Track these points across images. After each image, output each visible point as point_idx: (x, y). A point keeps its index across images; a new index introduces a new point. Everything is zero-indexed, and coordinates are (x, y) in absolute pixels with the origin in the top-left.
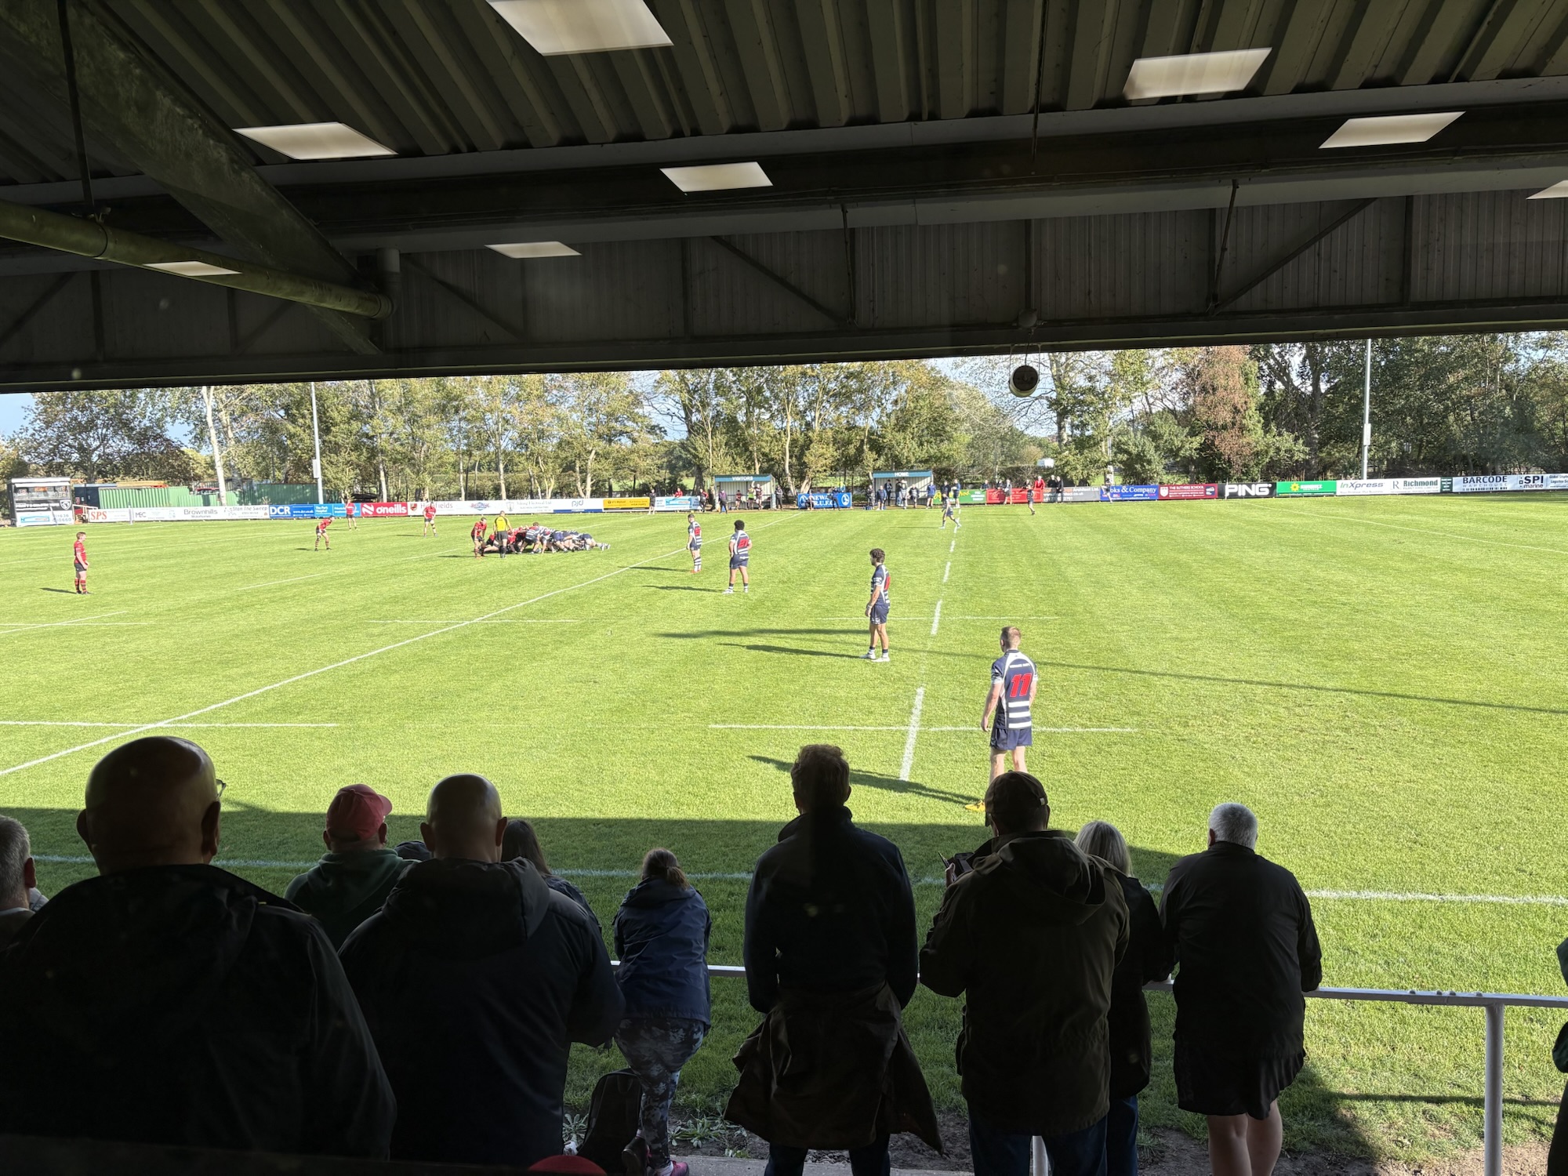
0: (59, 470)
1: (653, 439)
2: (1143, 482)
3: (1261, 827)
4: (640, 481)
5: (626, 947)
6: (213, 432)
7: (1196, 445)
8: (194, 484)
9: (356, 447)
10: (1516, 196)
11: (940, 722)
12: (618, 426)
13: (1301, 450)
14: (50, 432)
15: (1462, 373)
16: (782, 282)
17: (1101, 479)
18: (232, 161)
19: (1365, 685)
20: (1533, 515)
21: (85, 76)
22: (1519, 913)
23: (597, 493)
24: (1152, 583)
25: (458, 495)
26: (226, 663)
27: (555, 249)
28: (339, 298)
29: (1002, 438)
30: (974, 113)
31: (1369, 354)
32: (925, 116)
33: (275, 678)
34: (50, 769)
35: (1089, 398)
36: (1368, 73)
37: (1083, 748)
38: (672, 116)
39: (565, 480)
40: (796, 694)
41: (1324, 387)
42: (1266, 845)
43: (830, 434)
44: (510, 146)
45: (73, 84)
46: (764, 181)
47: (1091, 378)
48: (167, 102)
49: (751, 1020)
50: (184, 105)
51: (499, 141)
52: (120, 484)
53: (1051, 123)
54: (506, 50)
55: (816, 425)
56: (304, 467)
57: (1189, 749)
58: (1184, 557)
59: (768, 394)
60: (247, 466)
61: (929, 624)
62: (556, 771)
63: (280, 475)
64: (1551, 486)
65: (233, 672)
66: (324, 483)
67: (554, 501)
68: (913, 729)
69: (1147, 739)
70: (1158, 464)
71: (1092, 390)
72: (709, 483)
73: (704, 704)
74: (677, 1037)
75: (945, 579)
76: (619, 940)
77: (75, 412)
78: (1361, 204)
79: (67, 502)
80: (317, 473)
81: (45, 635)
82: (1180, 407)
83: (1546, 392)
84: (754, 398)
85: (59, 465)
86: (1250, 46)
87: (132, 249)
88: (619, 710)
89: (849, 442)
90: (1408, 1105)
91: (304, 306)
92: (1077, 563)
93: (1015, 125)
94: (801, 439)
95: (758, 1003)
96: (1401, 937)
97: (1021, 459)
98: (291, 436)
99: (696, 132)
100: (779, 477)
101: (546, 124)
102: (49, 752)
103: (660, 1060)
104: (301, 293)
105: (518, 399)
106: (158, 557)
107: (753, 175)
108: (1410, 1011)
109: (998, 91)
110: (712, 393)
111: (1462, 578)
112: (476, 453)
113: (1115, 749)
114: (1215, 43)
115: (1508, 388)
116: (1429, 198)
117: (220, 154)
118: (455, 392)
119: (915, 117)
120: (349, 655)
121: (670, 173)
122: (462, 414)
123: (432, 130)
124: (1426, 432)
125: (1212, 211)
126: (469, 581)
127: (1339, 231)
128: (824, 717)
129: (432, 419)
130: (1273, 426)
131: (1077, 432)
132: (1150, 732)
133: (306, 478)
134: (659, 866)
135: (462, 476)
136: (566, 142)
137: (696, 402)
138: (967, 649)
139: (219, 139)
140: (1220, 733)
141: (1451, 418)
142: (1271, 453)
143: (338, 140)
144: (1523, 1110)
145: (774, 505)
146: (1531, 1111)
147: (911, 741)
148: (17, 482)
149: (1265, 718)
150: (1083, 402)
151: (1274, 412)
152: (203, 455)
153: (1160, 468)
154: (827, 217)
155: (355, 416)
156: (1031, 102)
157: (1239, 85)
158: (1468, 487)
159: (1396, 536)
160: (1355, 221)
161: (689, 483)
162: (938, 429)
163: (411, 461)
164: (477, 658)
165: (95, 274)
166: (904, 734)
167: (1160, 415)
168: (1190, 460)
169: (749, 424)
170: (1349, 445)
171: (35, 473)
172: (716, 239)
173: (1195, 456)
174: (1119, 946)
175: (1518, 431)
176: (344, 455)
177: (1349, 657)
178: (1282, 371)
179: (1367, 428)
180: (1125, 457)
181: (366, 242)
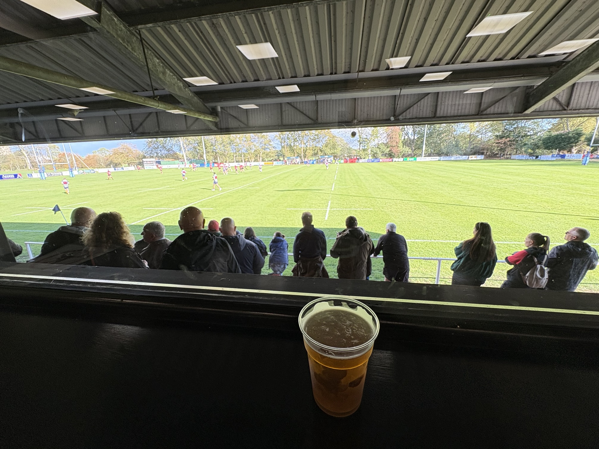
0: (152, 157)
1: (274, 149)
2: (376, 158)
3: (397, 228)
4: (271, 159)
5: (272, 250)
6: (183, 149)
7: (388, 150)
8: (180, 160)
9: (213, 152)
10: (462, 92)
11: (334, 208)
12: (267, 147)
13: (410, 152)
14: (149, 149)
15: (445, 134)
16: (302, 113)
17: (368, 158)
18: (184, 86)
19: (420, 200)
20: (456, 165)
21: (150, 66)
22: (445, 244)
23: (263, 161)
24: (377, 180)
25: (234, 162)
26: (189, 197)
27: (253, 106)
28: (208, 117)
29: (348, 149)
30: (345, 73)
31: (426, 130)
32: (334, 73)
33: (200, 200)
34: (158, 217)
35: (366, 140)
36: (432, 63)
37: (362, 213)
38: (278, 74)
39: (256, 158)
40: (305, 203)
41: (416, 138)
42: (398, 231)
43: (311, 148)
44: (243, 82)
45: (148, 67)
46: (298, 90)
47: (367, 136)
48: (168, 72)
49: (295, 264)
50: (172, 73)
51: (240, 80)
52: (165, 160)
53: (362, 75)
54: (241, 58)
55: (308, 146)
56: (202, 156)
57: (383, 213)
58: (384, 174)
59: (298, 139)
60: (191, 156)
61: (332, 188)
62: (257, 218)
63: (197, 158)
64: (461, 159)
65: (191, 198)
66: (207, 159)
67: (255, 163)
68: (328, 209)
69: (375, 211)
70: (380, 154)
71: (367, 138)
72: (286, 159)
73: (286, 205)
74: (282, 266)
75: (335, 179)
76: (270, 249)
77: (154, 145)
78: (428, 94)
79: (155, 164)
80: (205, 158)
81: (153, 191)
82: (385, 142)
83: (462, 138)
84: (295, 140)
85: (152, 156)
86: (406, 56)
87: (164, 106)
88: (269, 206)
89: (315, 150)
90: (421, 279)
91: (201, 119)
92: (362, 175)
93: (353, 75)
94: (305, 149)
95: (295, 261)
96: (422, 248)
97: (351, 153)
98: (199, 150)
99: (283, 78)
100: (301, 157)
101: (250, 76)
102: (157, 214)
103: (279, 270)
104: (200, 116)
105: (245, 141)
106: (174, 175)
107: (296, 88)
108: (423, 262)
109: (350, 68)
110: (286, 139)
111: (441, 178)
112: (237, 153)
113: (368, 213)
114: (399, 55)
115: (454, 138)
116: (443, 92)
117: (181, 84)
118: (232, 140)
119: (331, 74)
120: (214, 195)
121: (277, 88)
122: (234, 144)
123: (226, 78)
124: (436, 147)
125: (395, 96)
126: (237, 180)
127: (423, 100)
128: (310, 207)
129: (228, 146)
130: (405, 147)
131: (363, 148)
132: (376, 210)
133: (202, 159)
134: (278, 235)
135: (235, 158)
136: (255, 80)
137: (283, 141)
138: (340, 193)
139: (180, 81)
140: (390, 210)
141: (442, 144)
142: (404, 152)
143: (206, 81)
144: (443, 279)
145: (299, 163)
146: (444, 280)
147: (328, 212)
148: (144, 160)
149: (399, 207)
150: (364, 141)
151: (405, 143)
152: (181, 154)
153: (380, 155)
154: (312, 98)
155: (212, 145)
156: (357, 70)
157: (403, 66)
158: (444, 159)
159: (428, 169)
160: (426, 98)
161: (282, 159)
162: (334, 147)
163: (224, 155)
164: (240, 195)
165: (156, 113)
166: (326, 210)
167: (381, 144)
168: (387, 154)
169: (294, 146)
170: (420, 150)
171: (148, 158)
172: (288, 103)
173: (388, 153)
174: (370, 249)
175: (456, 146)
176: (210, 154)
177: (417, 194)
178: (407, 134)
179: (424, 146)
180: (373, 153)
181: (213, 104)
